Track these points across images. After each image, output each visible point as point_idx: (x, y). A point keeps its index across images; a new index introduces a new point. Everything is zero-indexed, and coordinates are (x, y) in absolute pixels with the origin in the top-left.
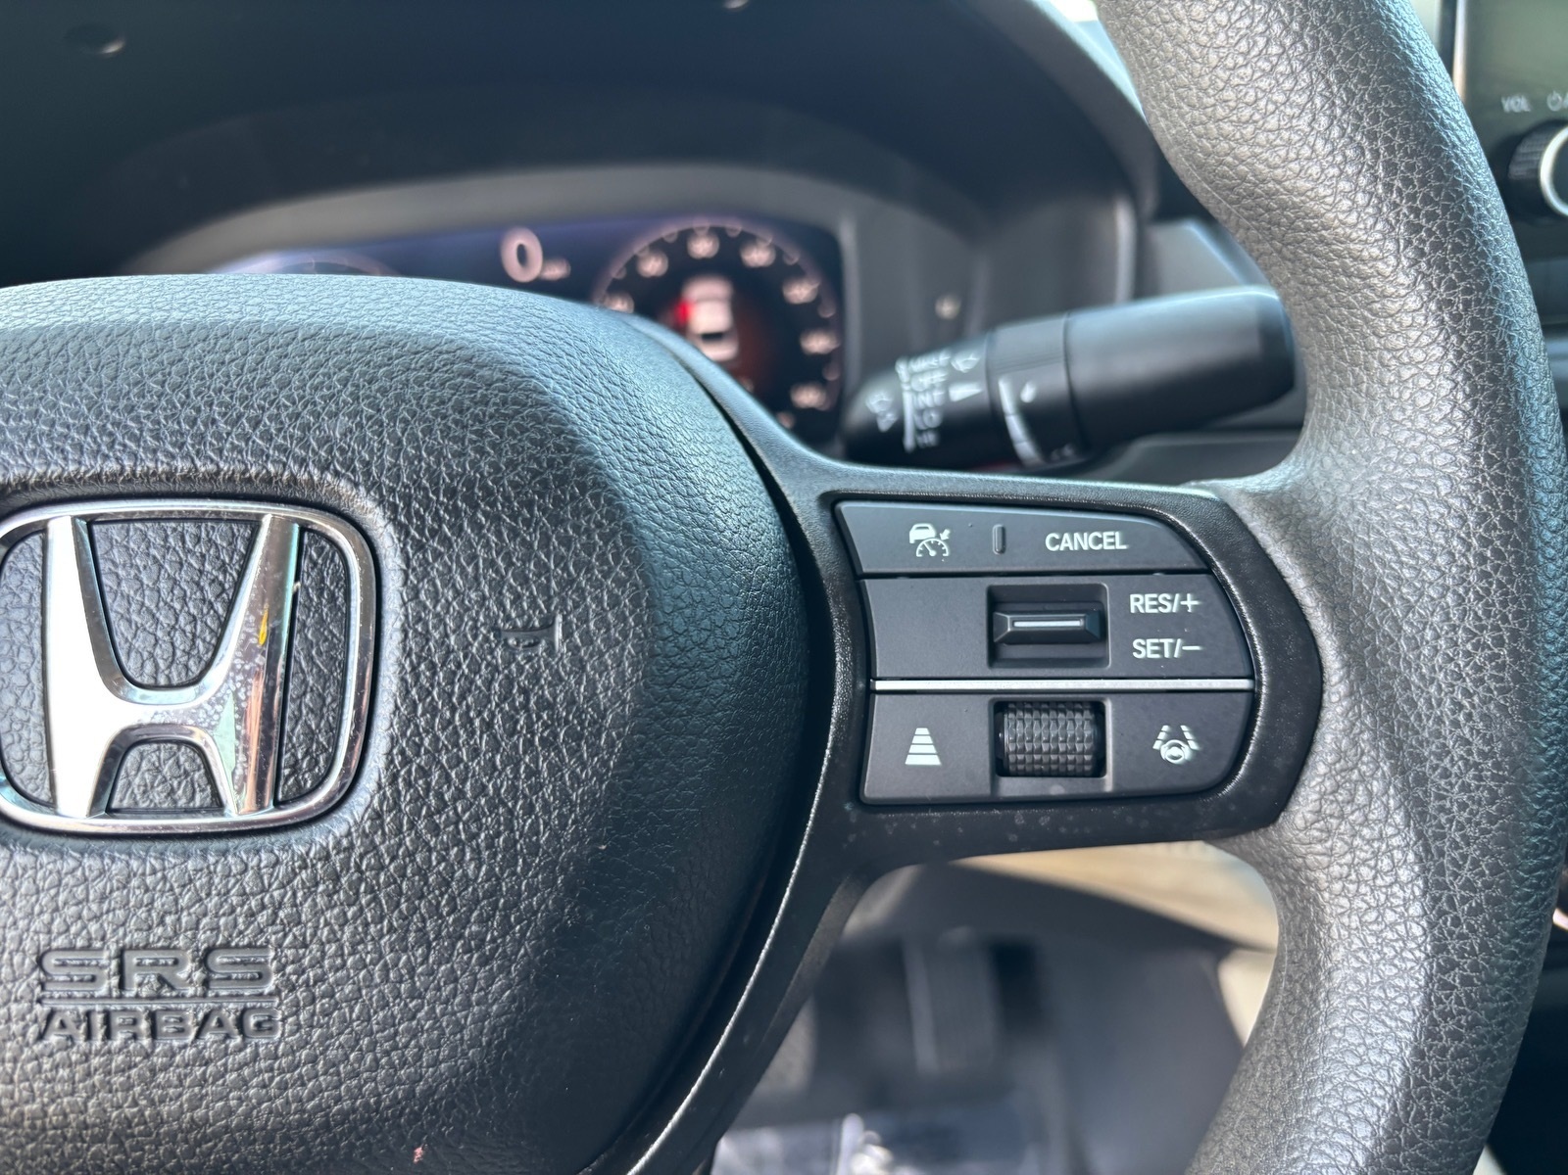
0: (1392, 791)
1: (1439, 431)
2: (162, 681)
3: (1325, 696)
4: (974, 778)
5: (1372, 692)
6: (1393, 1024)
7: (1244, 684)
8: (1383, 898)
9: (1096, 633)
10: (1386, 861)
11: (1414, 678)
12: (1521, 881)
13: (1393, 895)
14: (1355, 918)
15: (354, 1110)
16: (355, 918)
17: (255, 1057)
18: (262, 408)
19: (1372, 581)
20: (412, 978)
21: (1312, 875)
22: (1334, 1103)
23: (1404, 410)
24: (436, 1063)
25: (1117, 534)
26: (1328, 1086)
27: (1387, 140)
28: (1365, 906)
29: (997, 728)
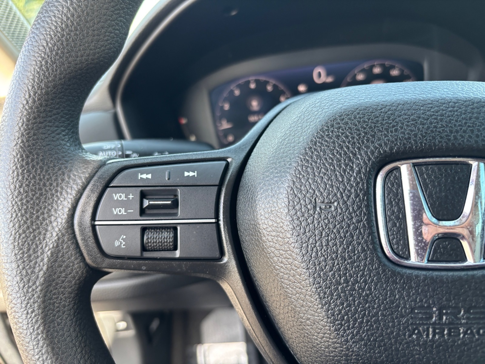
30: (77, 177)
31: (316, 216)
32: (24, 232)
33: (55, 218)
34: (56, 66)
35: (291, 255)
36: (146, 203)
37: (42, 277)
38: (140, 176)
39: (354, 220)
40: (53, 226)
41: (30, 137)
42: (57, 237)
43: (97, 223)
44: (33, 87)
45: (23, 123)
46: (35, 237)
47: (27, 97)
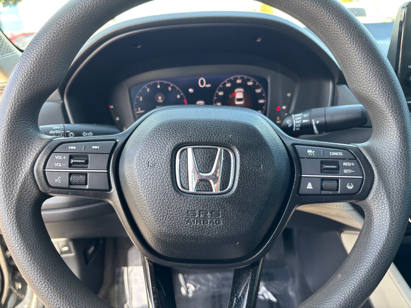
0: (385, 195)
1: (395, 139)
2: (205, 172)
3: (375, 180)
4: (318, 191)
5: (382, 179)
6: (384, 231)
7: (361, 177)
8: (383, 211)
9: (338, 168)
10: (384, 206)
11: (389, 177)
12: (405, 209)
13: (385, 211)
14: (378, 214)
15: (231, 236)
16: (233, 207)
17: (218, 227)
18: (219, 133)
19: (383, 162)
20: (240, 216)
21: (371, 208)
22: (374, 243)
23: (389, 135)
24: (243, 229)
25: (341, 153)
26: (373, 240)
27: (388, 93)
28: (380, 213)
29: (322, 183)
30: (36, 146)
31: (148, 170)
32: (8, 173)
33: (24, 167)
34: (27, 91)
35: (137, 187)
36: (72, 161)
37: (16, 196)
38: (70, 148)
39: (165, 172)
40: (22, 171)
41: (12, 126)
42: (24, 177)
43: (46, 170)
44: (14, 101)
45: (9, 119)
46: (13, 176)
47: (11, 106)
